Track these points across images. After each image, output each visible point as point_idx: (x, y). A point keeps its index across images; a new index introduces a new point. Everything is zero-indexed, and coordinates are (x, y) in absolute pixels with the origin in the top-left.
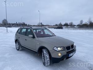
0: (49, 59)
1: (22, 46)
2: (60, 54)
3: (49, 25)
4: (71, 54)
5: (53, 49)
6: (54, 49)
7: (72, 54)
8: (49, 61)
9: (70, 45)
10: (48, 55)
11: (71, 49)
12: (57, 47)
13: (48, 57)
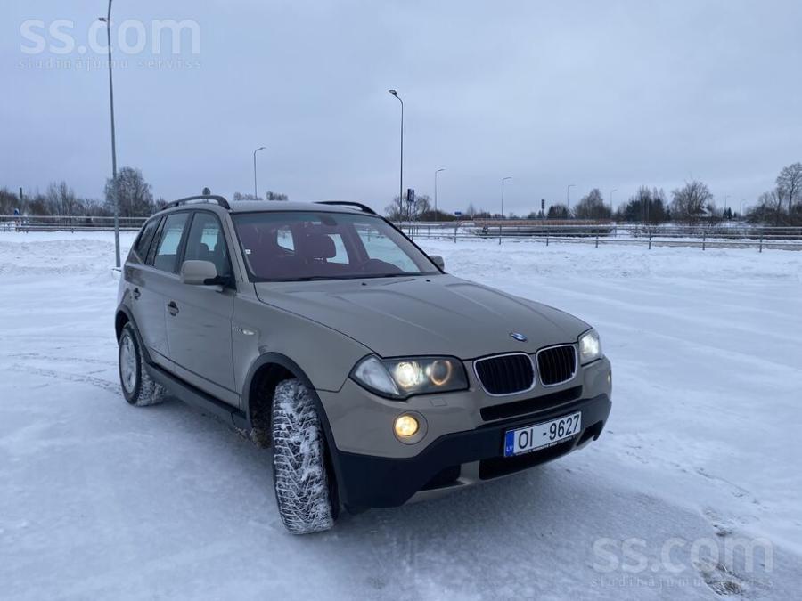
0: (316, 470)
1: (159, 360)
2: (406, 426)
3: (485, 216)
4: (540, 436)
5: (352, 376)
6: (359, 374)
7: (546, 427)
8: (317, 489)
9: (531, 349)
10: (312, 432)
11: (536, 388)
12: (389, 362)
13: (309, 447)
